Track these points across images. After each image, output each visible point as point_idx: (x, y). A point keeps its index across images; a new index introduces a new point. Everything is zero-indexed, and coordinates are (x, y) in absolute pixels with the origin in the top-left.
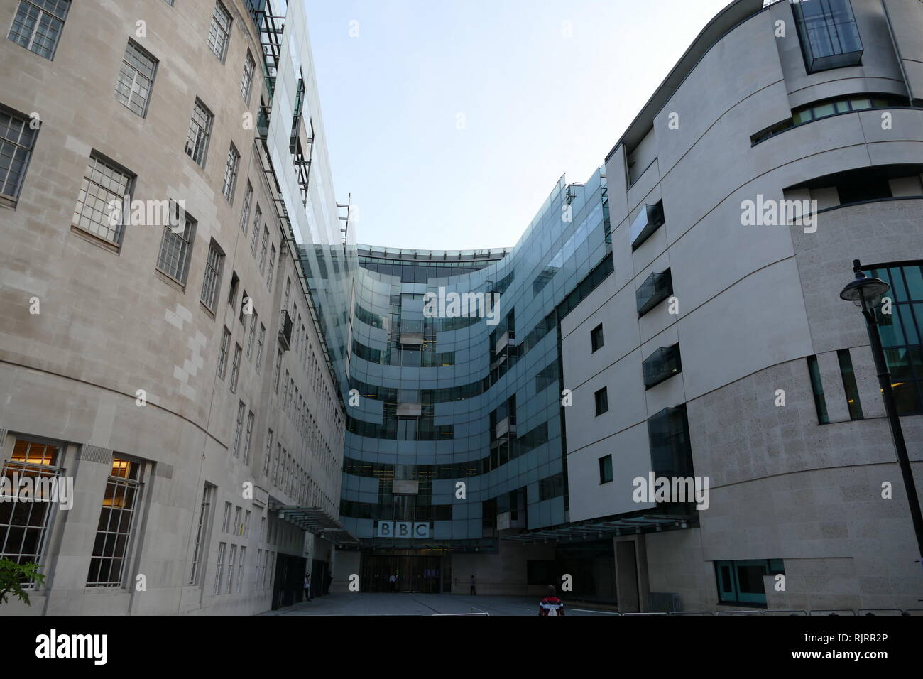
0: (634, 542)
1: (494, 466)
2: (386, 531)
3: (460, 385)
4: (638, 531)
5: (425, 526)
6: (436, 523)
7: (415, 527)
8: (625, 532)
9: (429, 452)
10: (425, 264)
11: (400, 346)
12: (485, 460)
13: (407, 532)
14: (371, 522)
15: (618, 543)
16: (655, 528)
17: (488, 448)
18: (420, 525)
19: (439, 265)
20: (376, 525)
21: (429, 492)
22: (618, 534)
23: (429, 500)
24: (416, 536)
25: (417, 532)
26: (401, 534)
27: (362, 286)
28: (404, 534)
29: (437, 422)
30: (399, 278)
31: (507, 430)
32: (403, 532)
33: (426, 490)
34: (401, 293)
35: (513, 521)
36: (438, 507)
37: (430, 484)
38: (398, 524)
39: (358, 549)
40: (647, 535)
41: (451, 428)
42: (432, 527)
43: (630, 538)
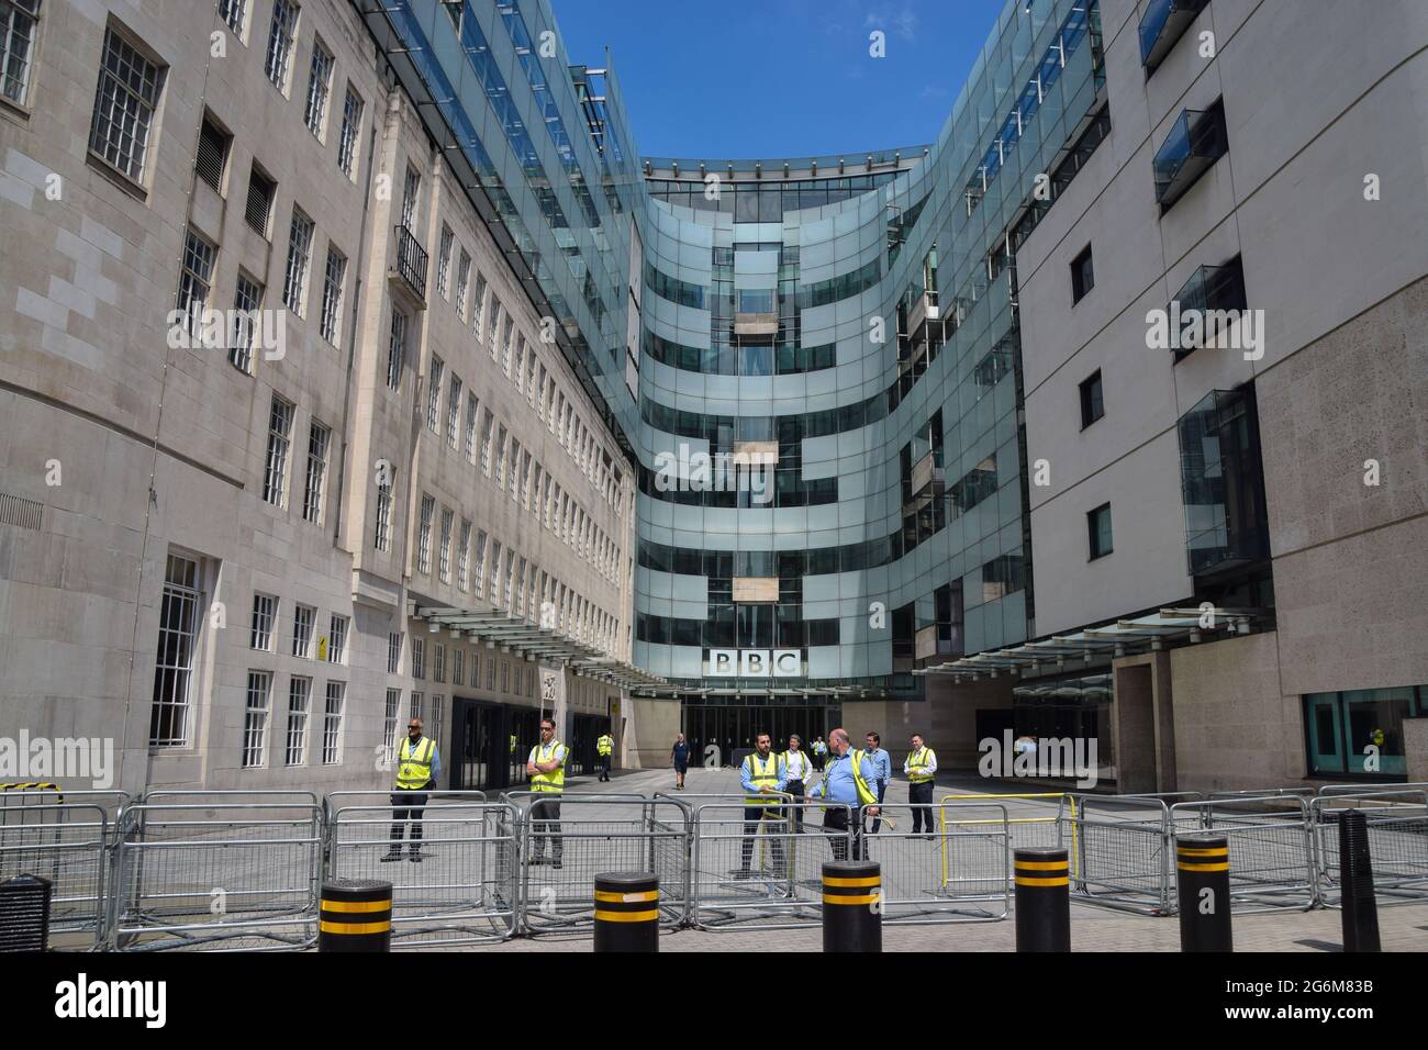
0: (1148, 666)
1: (911, 545)
2: (723, 666)
3: (847, 404)
4: (1156, 646)
5: (793, 656)
6: (812, 651)
7: (776, 659)
8: (1133, 646)
9: (796, 529)
10: (778, 186)
11: (735, 340)
12: (895, 537)
13: (761, 668)
14: (699, 650)
15: (1120, 670)
16: (1189, 638)
17: (899, 515)
18: (788, 655)
19: (803, 186)
20: (706, 657)
21: (798, 597)
22: (1118, 652)
23: (799, 611)
24: (778, 673)
25: (781, 668)
26: (751, 670)
27: (658, 231)
28: (756, 672)
29: (809, 473)
30: (730, 216)
31: (930, 479)
32: (755, 667)
33: (792, 593)
34: (734, 244)
35: (942, 642)
36: (814, 623)
37: (799, 586)
38: (746, 654)
39: (675, 696)
40: (1173, 652)
41: (833, 482)
42: (804, 658)
43: (1142, 659)
